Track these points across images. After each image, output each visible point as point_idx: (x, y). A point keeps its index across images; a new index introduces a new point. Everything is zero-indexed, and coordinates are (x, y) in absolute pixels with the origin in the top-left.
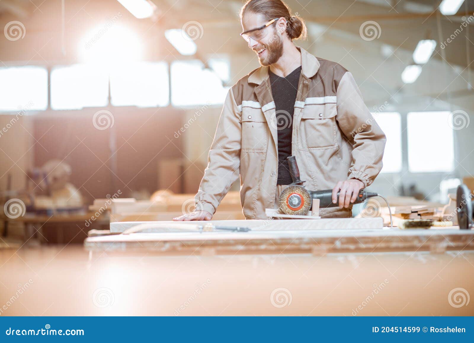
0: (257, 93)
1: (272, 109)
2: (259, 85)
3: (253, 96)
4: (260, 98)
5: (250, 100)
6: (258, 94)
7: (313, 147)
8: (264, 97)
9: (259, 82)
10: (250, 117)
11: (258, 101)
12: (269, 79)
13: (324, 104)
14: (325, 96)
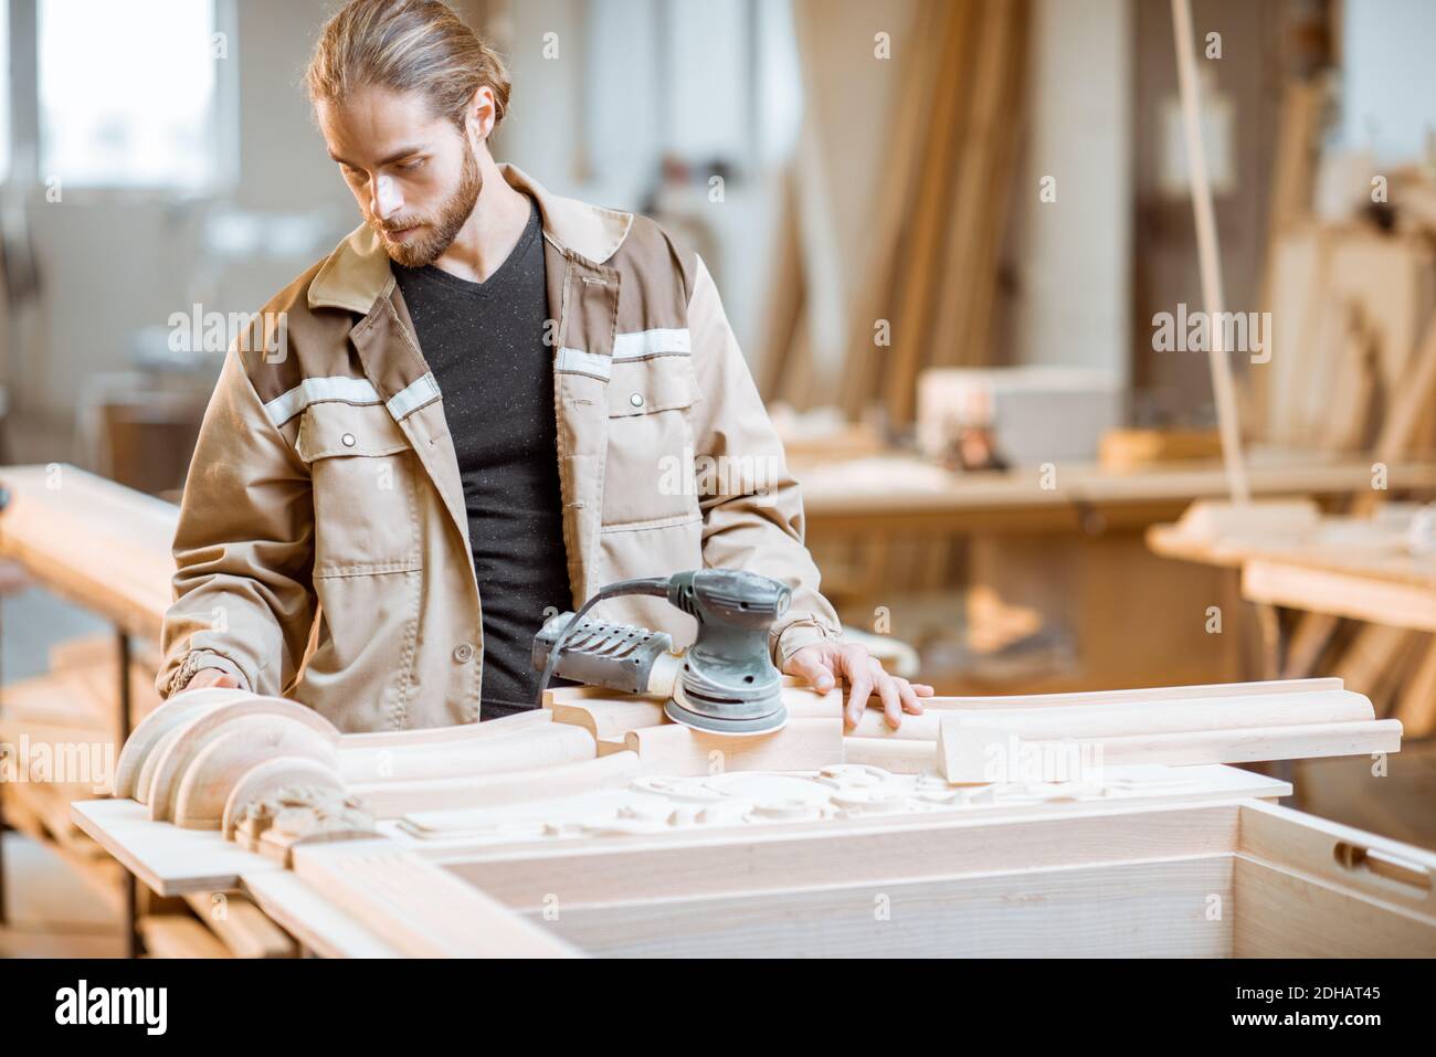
0: (358, 344)
1: (428, 404)
2: (364, 315)
3: (344, 358)
4: (371, 363)
5: (338, 374)
6: (365, 349)
7: (614, 524)
8: (388, 360)
9: (362, 305)
10: (349, 440)
11: (366, 377)
12: (398, 289)
13: (646, 358)
14: (645, 327)
